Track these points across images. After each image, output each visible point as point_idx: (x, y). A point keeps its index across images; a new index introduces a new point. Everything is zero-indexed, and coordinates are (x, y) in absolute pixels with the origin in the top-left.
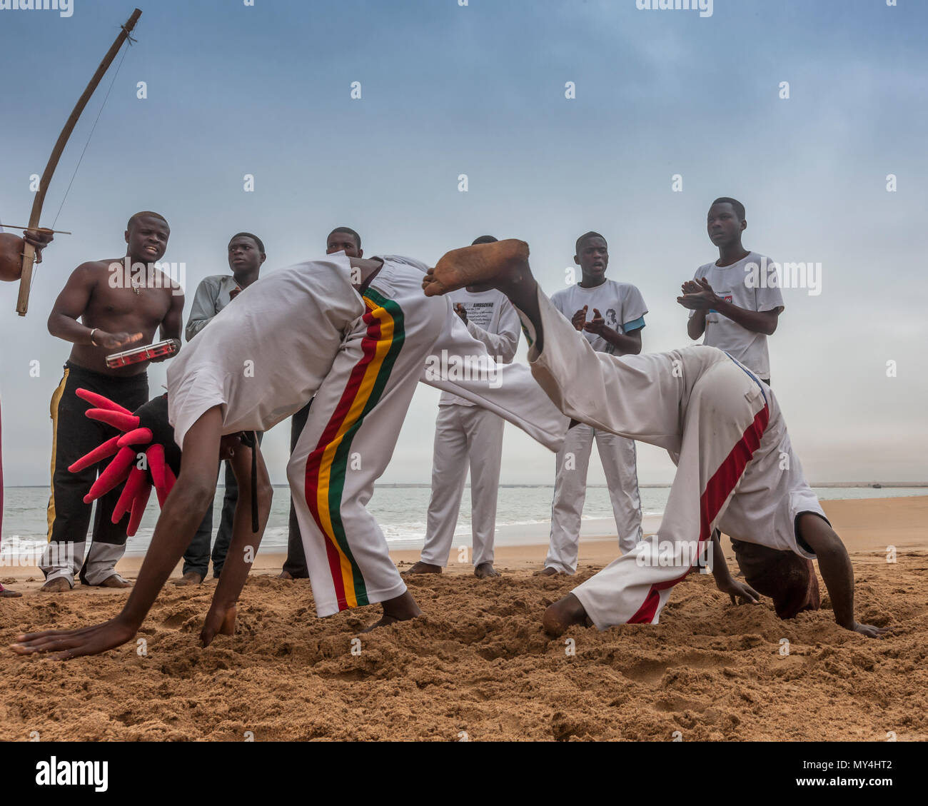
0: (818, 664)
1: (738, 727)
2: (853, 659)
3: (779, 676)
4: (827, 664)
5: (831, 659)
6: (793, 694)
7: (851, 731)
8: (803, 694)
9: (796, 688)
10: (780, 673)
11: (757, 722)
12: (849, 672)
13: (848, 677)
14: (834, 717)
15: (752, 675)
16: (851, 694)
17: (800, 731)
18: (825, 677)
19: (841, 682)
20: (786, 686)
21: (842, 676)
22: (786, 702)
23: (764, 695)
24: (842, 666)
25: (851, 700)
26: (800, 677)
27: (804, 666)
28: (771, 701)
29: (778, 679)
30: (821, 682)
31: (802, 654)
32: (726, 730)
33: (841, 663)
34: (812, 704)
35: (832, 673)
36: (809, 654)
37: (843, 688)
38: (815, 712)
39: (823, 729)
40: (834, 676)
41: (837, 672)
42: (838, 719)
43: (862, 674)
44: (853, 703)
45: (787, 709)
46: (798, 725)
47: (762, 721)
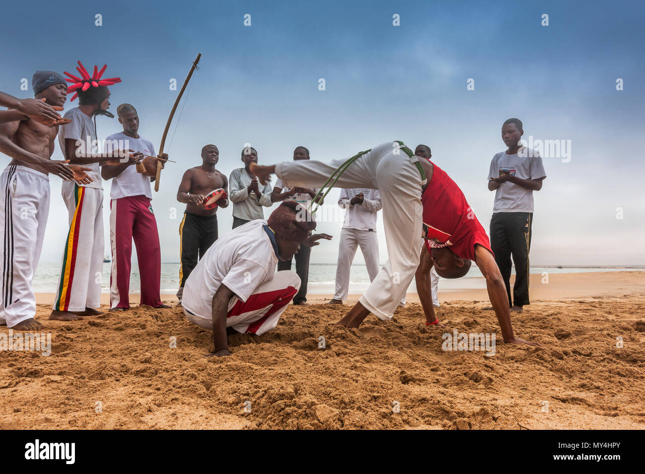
0: (533, 354)
1: (493, 383)
2: (552, 353)
3: (512, 359)
4: (538, 355)
5: (540, 353)
6: (520, 368)
7: (553, 388)
8: (526, 369)
9: (521, 366)
10: (512, 358)
11: (502, 381)
12: (550, 359)
13: (549, 362)
14: (543, 381)
15: (498, 358)
16: (551, 370)
17: (525, 387)
18: (537, 361)
19: (545, 364)
20: (516, 365)
21: (546, 361)
22: (516, 372)
23: (505, 368)
24: (546, 356)
25: (551, 373)
26: (523, 360)
27: (525, 355)
28: (509, 371)
29: (511, 361)
30: (535, 364)
31: (524, 350)
32: (486, 384)
33: (545, 355)
34: (530, 374)
35: (541, 360)
36: (528, 349)
37: (547, 367)
38: (533, 378)
39: (537, 387)
40: (542, 361)
41: (543, 359)
42: (545, 382)
43: (557, 361)
44: (553, 375)
45: (517, 376)
46: (524, 384)
47: (504, 381)
